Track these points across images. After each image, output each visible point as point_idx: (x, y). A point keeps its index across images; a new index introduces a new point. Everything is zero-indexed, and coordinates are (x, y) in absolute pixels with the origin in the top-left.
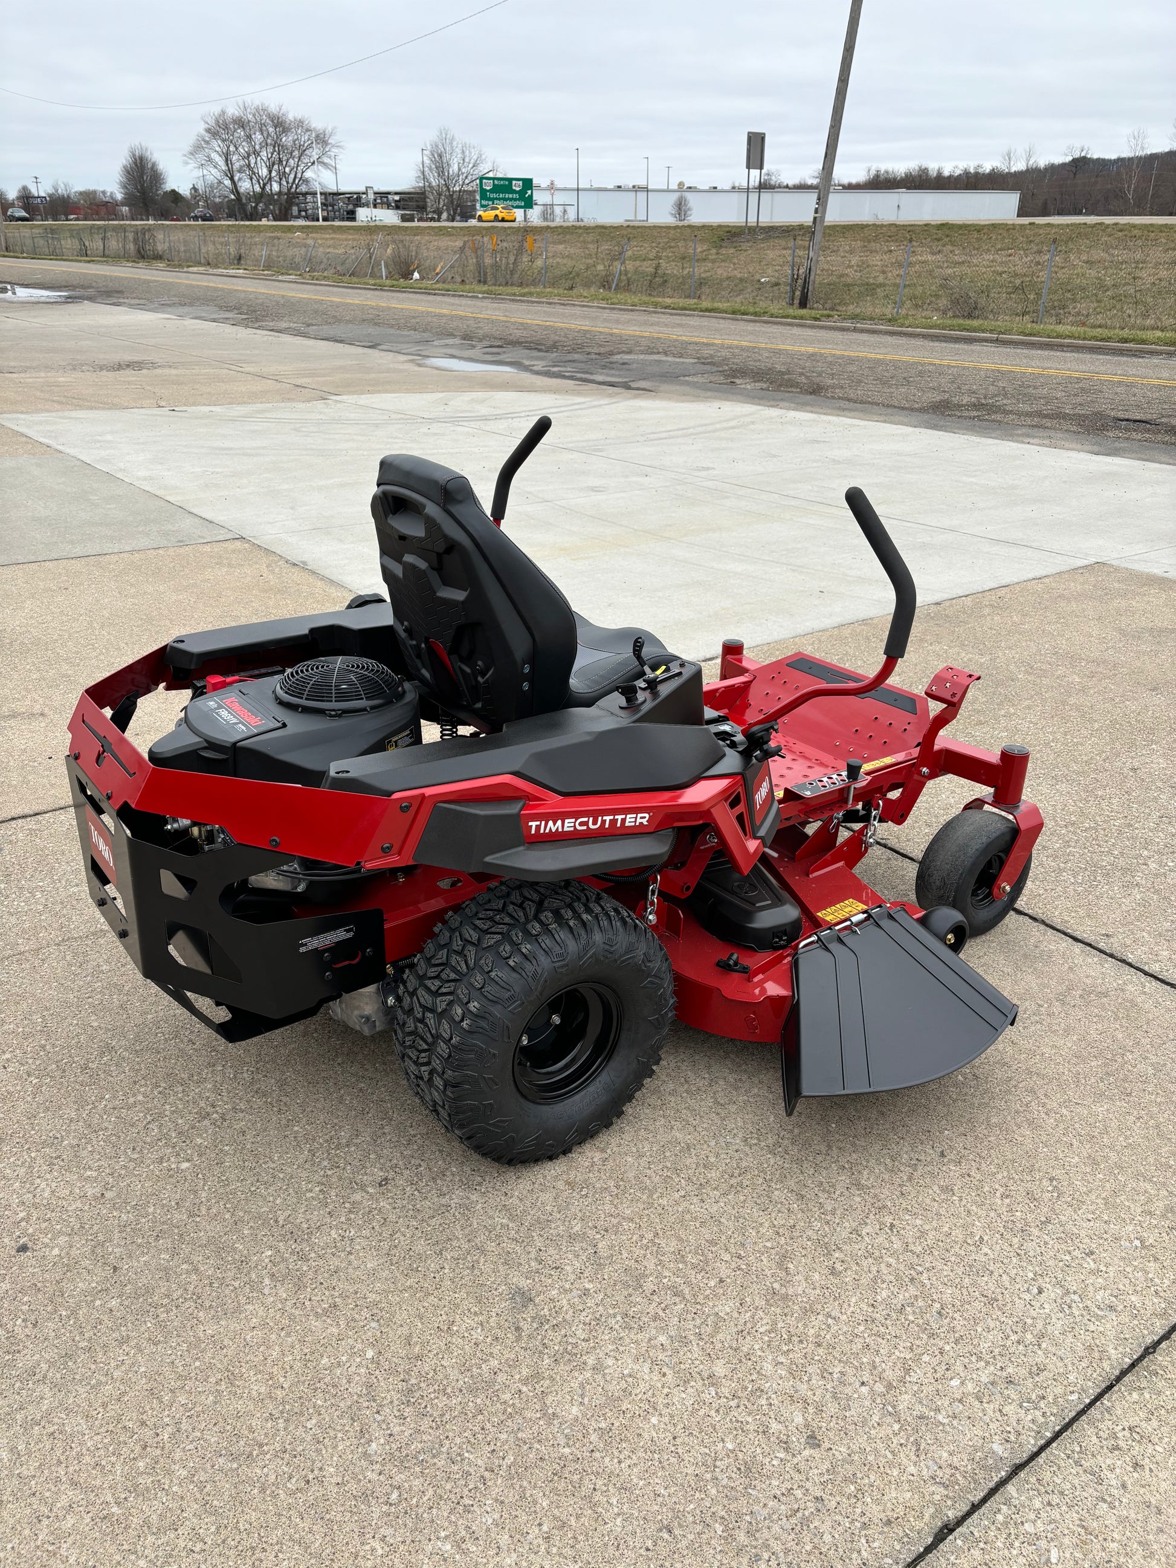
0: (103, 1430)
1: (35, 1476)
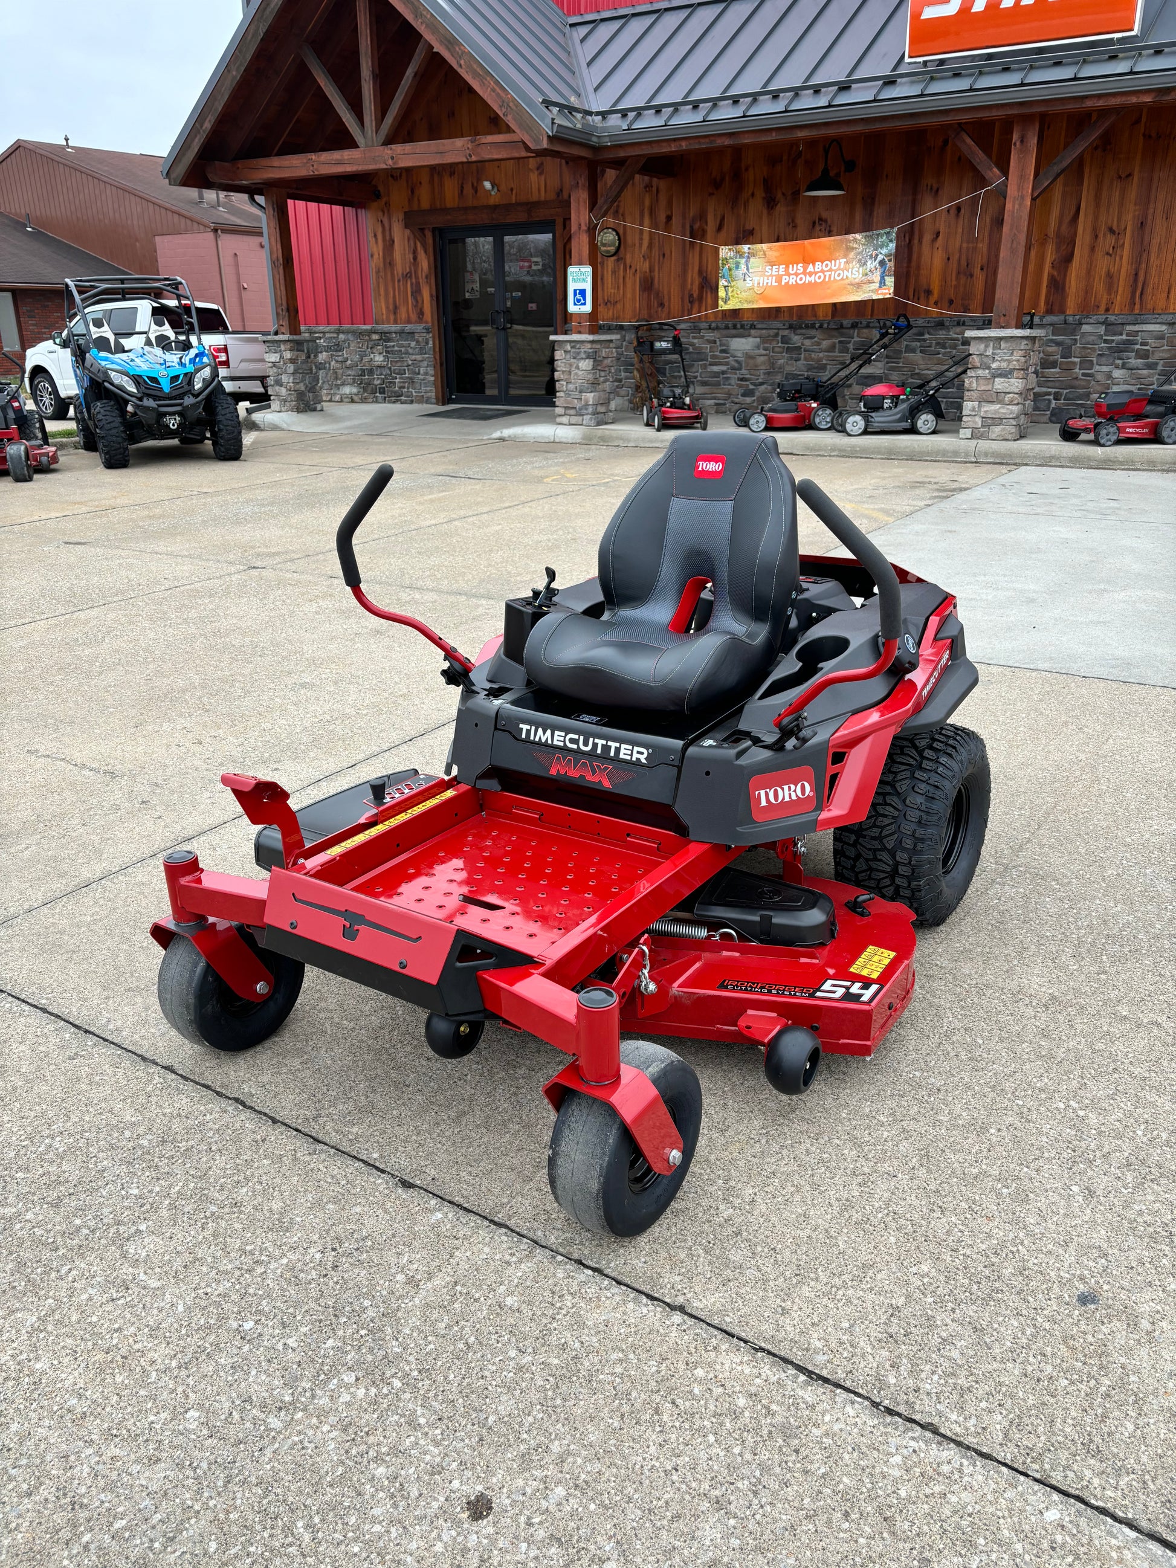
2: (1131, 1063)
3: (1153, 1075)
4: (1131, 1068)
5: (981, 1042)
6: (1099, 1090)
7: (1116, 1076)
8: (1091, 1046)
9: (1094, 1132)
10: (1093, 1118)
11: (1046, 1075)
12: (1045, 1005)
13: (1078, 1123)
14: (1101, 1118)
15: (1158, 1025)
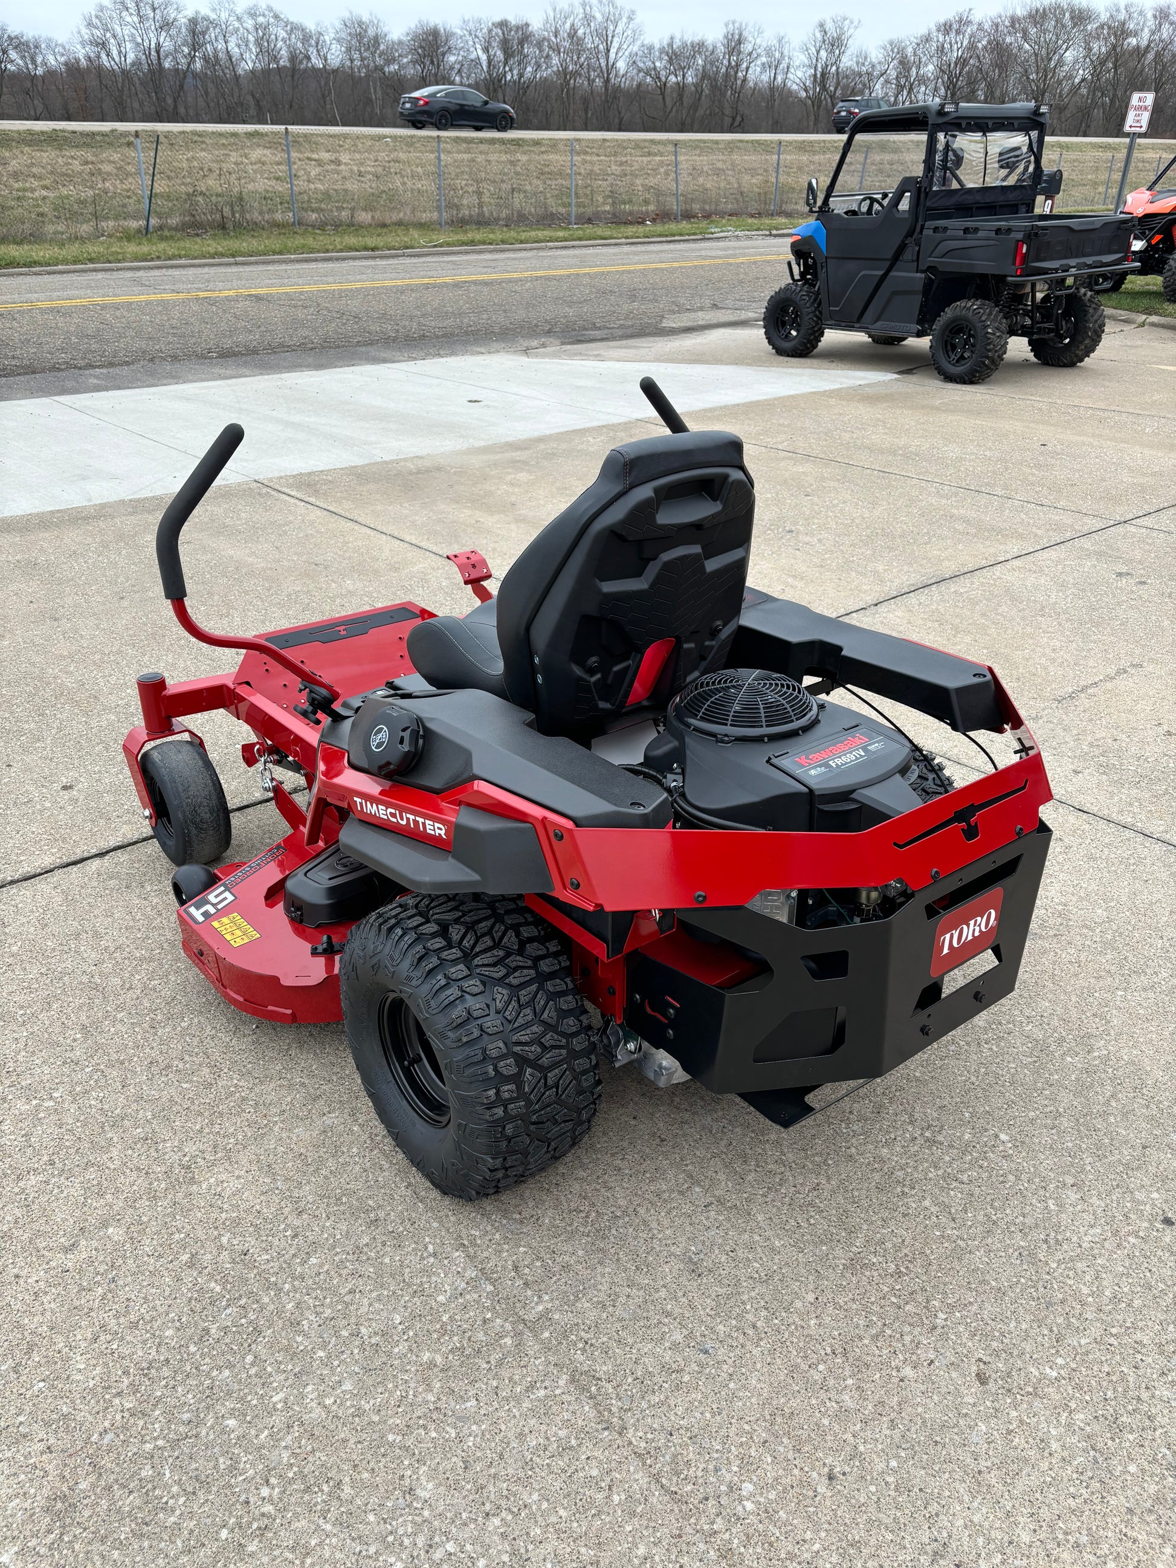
2: (47, 1183)
3: (16, 1190)
4: (40, 1178)
5: (185, 1086)
6: (44, 1133)
7: (46, 1158)
8: (101, 1167)
9: (10, 1097)
10: (22, 1106)
11: (99, 1106)
12: (189, 1167)
13: (29, 1093)
14: (17, 1112)
15: (66, 1250)
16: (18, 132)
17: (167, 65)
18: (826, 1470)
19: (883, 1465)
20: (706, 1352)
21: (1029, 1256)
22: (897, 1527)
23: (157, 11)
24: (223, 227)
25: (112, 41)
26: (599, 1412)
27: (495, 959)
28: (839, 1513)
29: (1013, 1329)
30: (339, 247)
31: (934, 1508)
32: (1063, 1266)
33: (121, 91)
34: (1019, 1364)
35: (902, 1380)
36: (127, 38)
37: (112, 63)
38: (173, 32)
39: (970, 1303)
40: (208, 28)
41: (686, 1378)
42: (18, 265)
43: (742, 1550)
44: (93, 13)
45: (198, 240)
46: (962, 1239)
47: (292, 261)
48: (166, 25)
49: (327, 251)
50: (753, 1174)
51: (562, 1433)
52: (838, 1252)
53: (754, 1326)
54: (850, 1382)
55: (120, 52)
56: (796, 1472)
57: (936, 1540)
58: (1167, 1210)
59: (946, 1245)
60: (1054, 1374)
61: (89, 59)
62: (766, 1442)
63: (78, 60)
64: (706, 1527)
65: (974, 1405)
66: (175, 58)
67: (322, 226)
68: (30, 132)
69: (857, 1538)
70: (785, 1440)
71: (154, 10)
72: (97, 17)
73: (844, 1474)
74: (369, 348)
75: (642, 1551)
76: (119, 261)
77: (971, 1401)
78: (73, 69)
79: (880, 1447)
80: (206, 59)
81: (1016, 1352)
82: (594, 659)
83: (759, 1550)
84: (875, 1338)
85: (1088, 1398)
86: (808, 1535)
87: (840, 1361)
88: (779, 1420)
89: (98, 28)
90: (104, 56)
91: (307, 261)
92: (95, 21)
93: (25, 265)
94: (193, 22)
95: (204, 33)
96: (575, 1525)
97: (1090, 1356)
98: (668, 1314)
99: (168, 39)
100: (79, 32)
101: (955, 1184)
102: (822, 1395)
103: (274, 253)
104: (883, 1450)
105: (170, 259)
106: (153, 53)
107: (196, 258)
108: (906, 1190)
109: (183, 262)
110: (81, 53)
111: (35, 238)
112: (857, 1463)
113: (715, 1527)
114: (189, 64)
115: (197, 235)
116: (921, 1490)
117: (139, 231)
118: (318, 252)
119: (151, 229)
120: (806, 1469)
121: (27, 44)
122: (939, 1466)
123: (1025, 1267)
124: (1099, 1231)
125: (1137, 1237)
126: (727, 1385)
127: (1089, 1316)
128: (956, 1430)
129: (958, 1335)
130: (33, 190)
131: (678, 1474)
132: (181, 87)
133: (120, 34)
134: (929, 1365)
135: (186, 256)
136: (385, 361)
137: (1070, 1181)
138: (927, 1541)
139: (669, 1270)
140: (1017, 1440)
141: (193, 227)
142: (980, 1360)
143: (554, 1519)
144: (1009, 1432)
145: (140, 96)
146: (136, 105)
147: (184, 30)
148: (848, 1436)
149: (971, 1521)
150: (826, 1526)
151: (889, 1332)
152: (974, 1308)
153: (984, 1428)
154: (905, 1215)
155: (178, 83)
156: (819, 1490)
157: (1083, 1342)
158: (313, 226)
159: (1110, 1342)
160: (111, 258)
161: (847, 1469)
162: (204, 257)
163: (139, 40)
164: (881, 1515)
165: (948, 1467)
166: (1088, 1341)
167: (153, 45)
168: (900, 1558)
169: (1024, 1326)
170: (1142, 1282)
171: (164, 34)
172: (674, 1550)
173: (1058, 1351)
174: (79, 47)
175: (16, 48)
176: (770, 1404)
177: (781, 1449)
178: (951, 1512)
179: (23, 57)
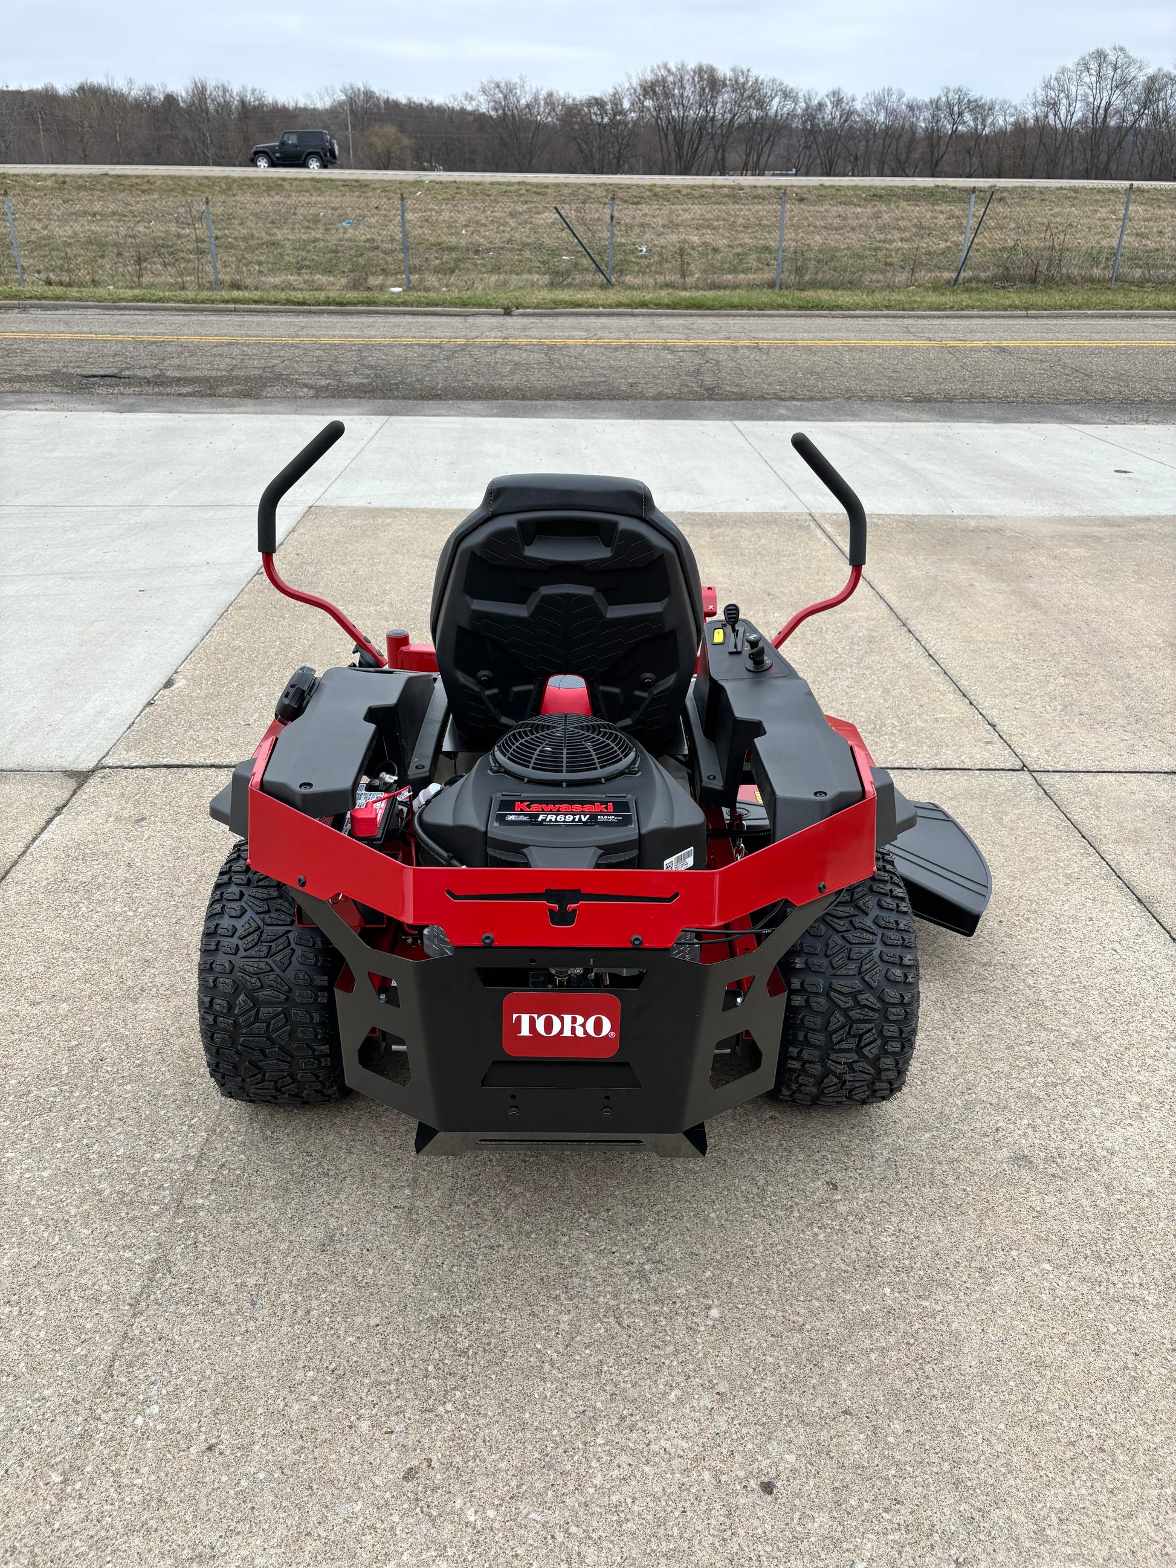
0: (1070, 1478)
1: (1110, 1547)
16: (903, 188)
17: (1112, 123)
18: (214, 1441)
19: (252, 1470)
20: (254, 1304)
21: (589, 1419)
22: (204, 1518)
23: (1119, 71)
24: (1033, 281)
25: (1064, 101)
26: (142, 1292)
27: (266, 896)
28: (181, 1474)
29: (489, 1459)
30: (1148, 304)
31: (244, 1527)
32: (608, 1448)
33: (1057, 149)
34: (455, 1489)
35: (351, 1427)
36: (1079, 98)
37: (1058, 122)
38: (1128, 90)
39: (485, 1416)
40: (1166, 85)
41: (219, 1312)
42: (822, 308)
43: (98, 1443)
44: (1054, 75)
45: (1001, 292)
46: (552, 1365)
47: (1087, 316)
48: (1122, 84)
49: (1132, 308)
50: (462, 1207)
51: (106, 1288)
52: (442, 1305)
53: (308, 1312)
54: (315, 1398)
55: (1068, 111)
56: (195, 1425)
57: (213, 1549)
58: (783, 1477)
59: (532, 1359)
60: (472, 1519)
61: (1037, 119)
62: (206, 1391)
63: (1026, 120)
64: (99, 1411)
65: (375, 1487)
66: (1122, 116)
67: (1140, 284)
68: (914, 188)
69: (169, 1499)
70: (218, 1400)
71: (1115, 69)
72: (1056, 79)
73: (221, 1453)
74: (1073, 408)
75: (47, 1392)
76: (913, 309)
77: (378, 1482)
78: (1020, 129)
79: (270, 1457)
80: (1154, 117)
81: (465, 1478)
82: (485, 672)
83: (105, 1452)
84: (378, 1383)
85: (470, 1558)
86: (145, 1470)
87: (329, 1379)
88: (234, 1384)
89: (1053, 90)
90: (1051, 116)
91: (1103, 317)
92: (1054, 83)
93: (828, 309)
94: (1152, 79)
95: (1160, 91)
96: (39, 1346)
97: (522, 1531)
98: (267, 1261)
99: (1121, 98)
100: (1034, 94)
101: (611, 1320)
102: (284, 1392)
103: (1072, 307)
104: (267, 1461)
105: (962, 309)
106: (1102, 111)
107: (988, 310)
108: (563, 1296)
109: (975, 312)
110: (1030, 113)
111: (852, 285)
112: (239, 1454)
113: (103, 1416)
114: (1135, 122)
115: (1004, 288)
116: (253, 1508)
117: (948, 282)
118: (1121, 308)
119: (960, 280)
120: (203, 1429)
121: (982, 107)
122: (288, 1504)
123: (573, 1424)
124: (685, 1445)
125: (715, 1477)
126: (235, 1336)
127: (569, 1501)
128: (336, 1492)
129: (439, 1431)
130: (892, 241)
131: (130, 1366)
132: (1120, 144)
133: (1074, 94)
134: (386, 1433)
135: (979, 308)
136: (1077, 421)
137: (723, 1387)
138: (206, 1543)
139: (311, 1232)
140: (369, 1537)
141: (1005, 279)
142: (429, 1461)
143: (34, 1334)
144: (373, 1527)
145: (1075, 153)
146: (1068, 162)
147: (1140, 87)
148: (259, 1433)
149: (253, 1559)
150: (162, 1474)
151: (393, 1387)
152: (482, 1421)
153: (358, 1508)
154: (533, 1314)
155: (1117, 140)
156: (191, 1449)
157: (533, 1515)
158: (1132, 283)
159: (557, 1535)
160: (907, 306)
161: (228, 1452)
162: (997, 309)
163: (1091, 99)
164: (204, 1500)
165: (293, 1510)
166: (538, 1518)
167: (1103, 103)
168: (175, 1537)
169: (503, 1465)
170: (662, 1514)
171: (1118, 92)
172: (63, 1408)
173: (501, 1505)
174: (1030, 107)
175: (971, 110)
176: (243, 1370)
177: (207, 1403)
178: (249, 1541)
179: (975, 120)
